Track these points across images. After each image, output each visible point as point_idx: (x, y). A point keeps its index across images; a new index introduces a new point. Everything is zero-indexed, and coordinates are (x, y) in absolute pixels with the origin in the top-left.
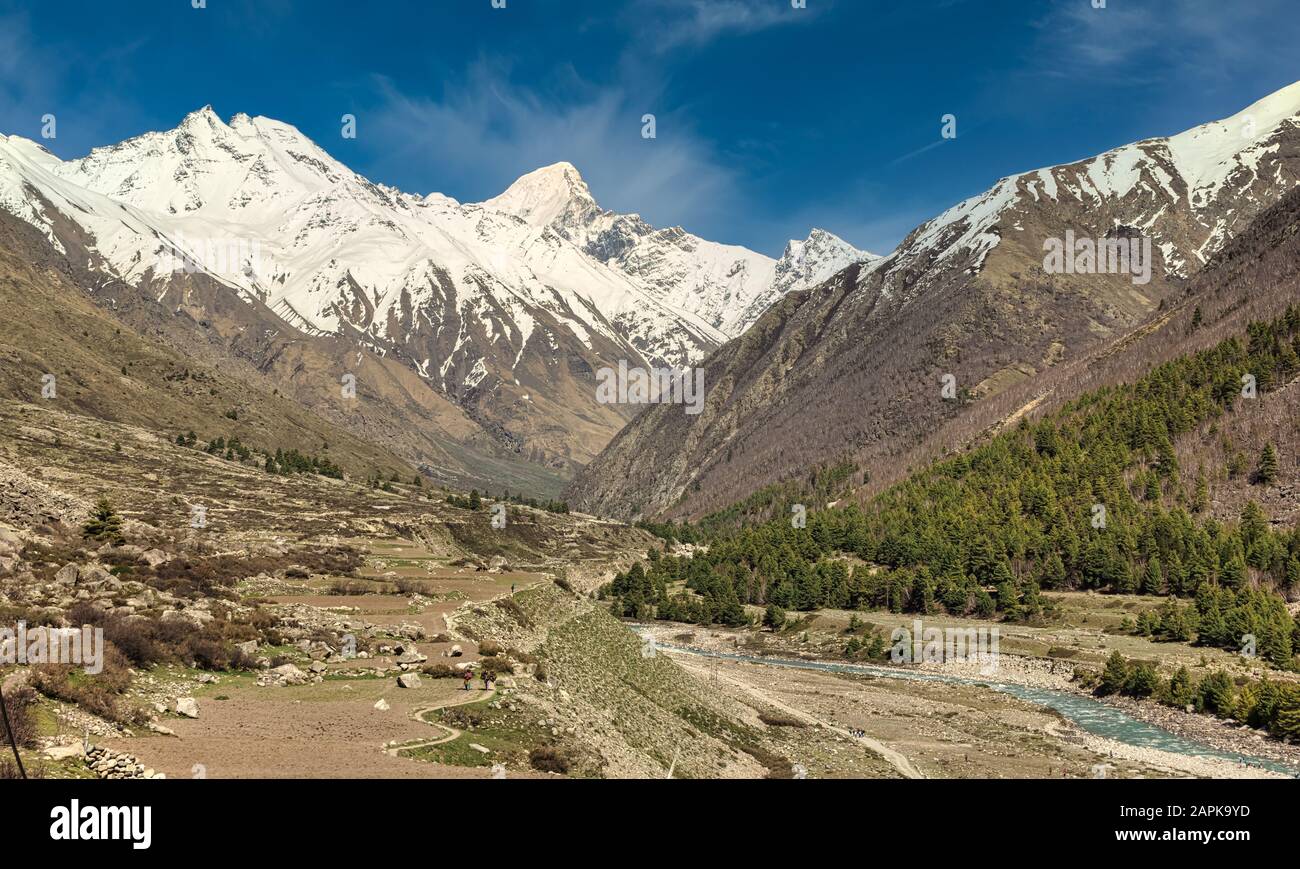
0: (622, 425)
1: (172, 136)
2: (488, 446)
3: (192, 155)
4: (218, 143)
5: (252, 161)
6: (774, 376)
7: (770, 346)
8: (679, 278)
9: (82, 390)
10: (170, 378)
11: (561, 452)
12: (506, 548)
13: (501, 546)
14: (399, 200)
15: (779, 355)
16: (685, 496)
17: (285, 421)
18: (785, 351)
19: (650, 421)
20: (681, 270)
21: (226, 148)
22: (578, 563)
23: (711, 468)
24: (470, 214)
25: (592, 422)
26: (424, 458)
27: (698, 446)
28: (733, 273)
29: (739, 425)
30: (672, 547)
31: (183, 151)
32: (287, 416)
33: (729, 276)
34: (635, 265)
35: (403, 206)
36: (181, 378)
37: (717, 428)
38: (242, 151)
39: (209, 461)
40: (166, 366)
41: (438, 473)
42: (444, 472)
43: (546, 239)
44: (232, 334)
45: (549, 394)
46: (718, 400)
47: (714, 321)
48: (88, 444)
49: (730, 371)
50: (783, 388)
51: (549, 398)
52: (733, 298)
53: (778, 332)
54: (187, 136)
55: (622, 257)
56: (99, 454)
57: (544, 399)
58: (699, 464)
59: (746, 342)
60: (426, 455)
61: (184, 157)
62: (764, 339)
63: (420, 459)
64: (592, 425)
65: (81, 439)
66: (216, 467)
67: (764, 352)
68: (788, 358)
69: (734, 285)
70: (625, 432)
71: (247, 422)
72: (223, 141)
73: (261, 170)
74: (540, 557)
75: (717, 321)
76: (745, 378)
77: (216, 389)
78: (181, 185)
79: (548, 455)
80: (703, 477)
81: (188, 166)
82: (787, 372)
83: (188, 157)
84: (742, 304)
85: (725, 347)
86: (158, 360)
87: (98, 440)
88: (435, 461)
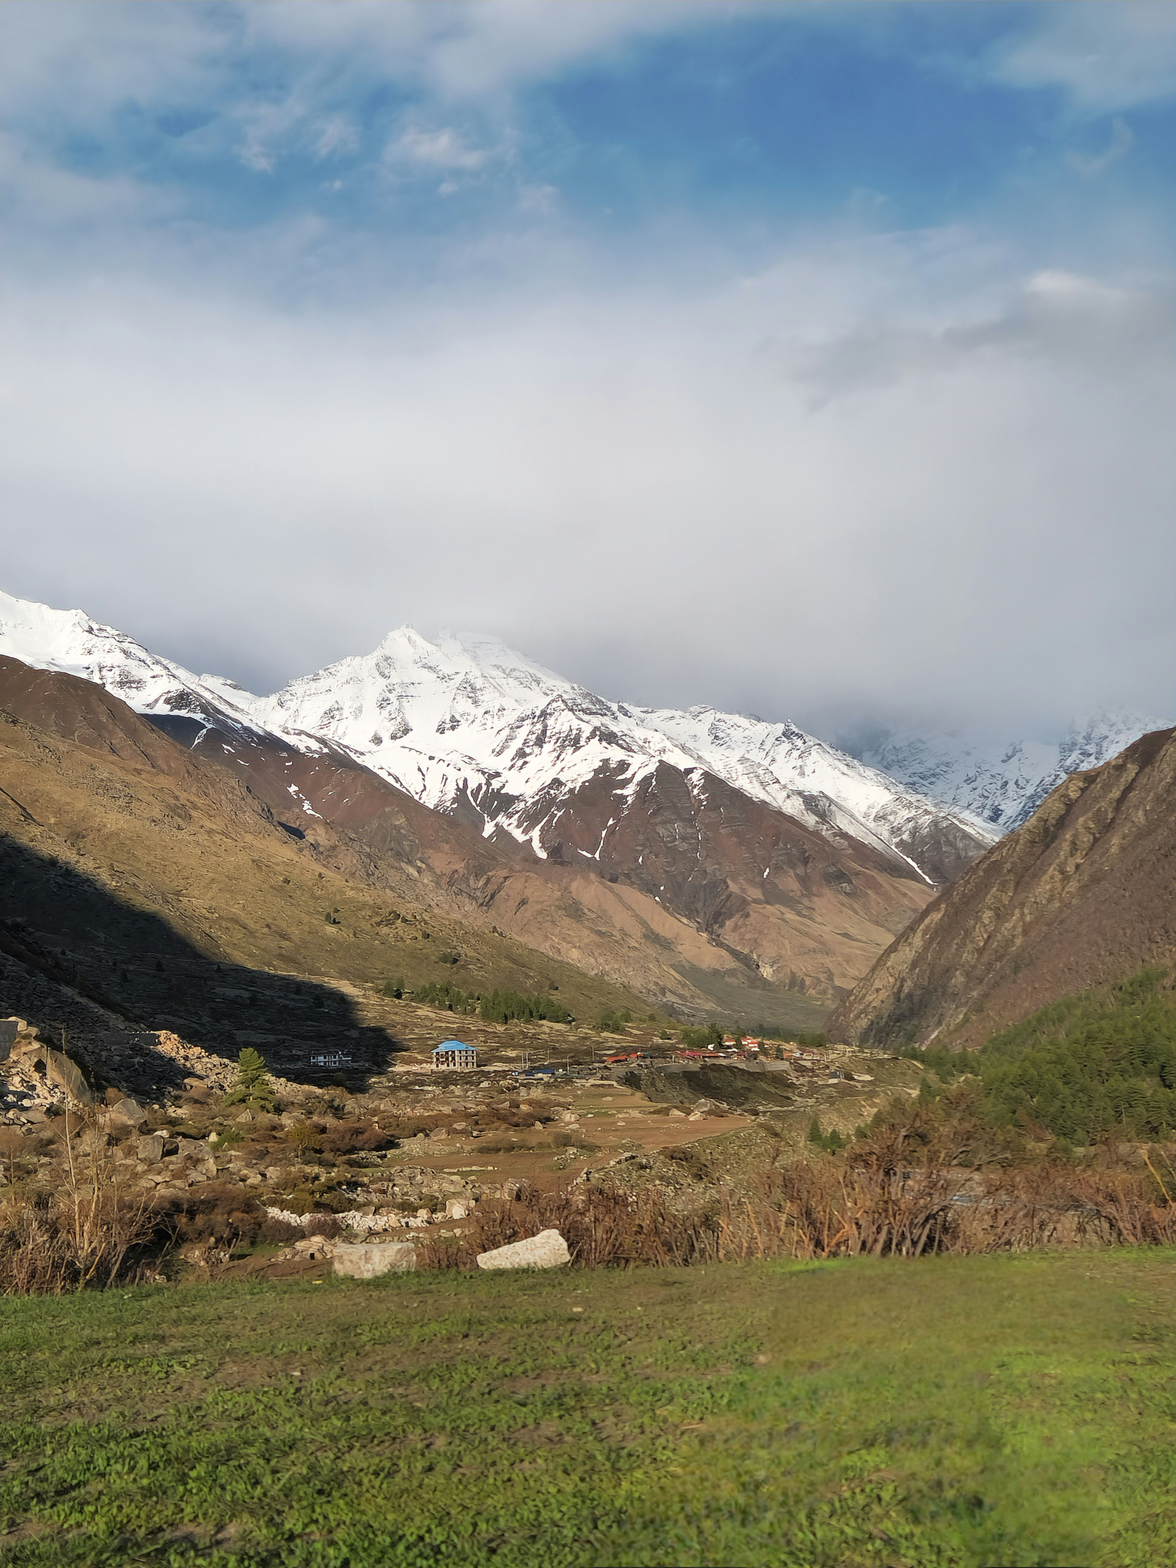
0: (890, 939)
1: (371, 660)
2: (740, 976)
3: (394, 679)
4: (420, 664)
5: (459, 679)
6: (1062, 872)
7: (1054, 837)
8: (945, 769)
9: (285, 944)
10: (379, 924)
11: (823, 977)
12: (749, 1090)
13: (743, 1088)
14: (621, 708)
15: (1066, 846)
16: (966, 1020)
17: (506, 963)
18: (1073, 843)
19: (919, 933)
20: (947, 759)
21: (430, 667)
22: (832, 1104)
23: (997, 984)
24: (701, 716)
25: (857, 940)
26: (668, 994)
27: (978, 960)
28: (1009, 758)
29: (1025, 932)
30: (949, 1078)
31: (383, 675)
32: (509, 957)
33: (1004, 761)
34: (894, 757)
35: (626, 714)
36: (389, 923)
37: (999, 937)
38: (446, 670)
39: (420, 1012)
40: (374, 912)
41: (684, 1008)
42: (690, 1008)
43: (788, 737)
44: (448, 871)
45: (805, 912)
46: (998, 905)
47: (991, 814)
48: (288, 1002)
49: (1009, 871)
50: (1073, 886)
51: (805, 916)
52: (1011, 786)
53: (1062, 822)
54: (387, 659)
55: (877, 751)
56: (297, 1012)
57: (799, 918)
58: (981, 981)
59: (1025, 837)
60: (671, 991)
61: (385, 682)
62: (1046, 830)
63: (664, 995)
64: (855, 943)
65: (280, 997)
66: (427, 1018)
67: (1047, 846)
68: (1076, 850)
69: (1011, 771)
70: (892, 949)
71: (464, 967)
72: (426, 661)
73: (469, 689)
74: (789, 1098)
75: (995, 813)
76: (1027, 879)
77: (428, 931)
78: (385, 713)
79: (808, 981)
80: (986, 995)
81: (390, 691)
82: (1078, 866)
83: (389, 681)
84: (1022, 792)
85: (1001, 845)
86: (365, 905)
87: (298, 997)
88: (680, 996)
